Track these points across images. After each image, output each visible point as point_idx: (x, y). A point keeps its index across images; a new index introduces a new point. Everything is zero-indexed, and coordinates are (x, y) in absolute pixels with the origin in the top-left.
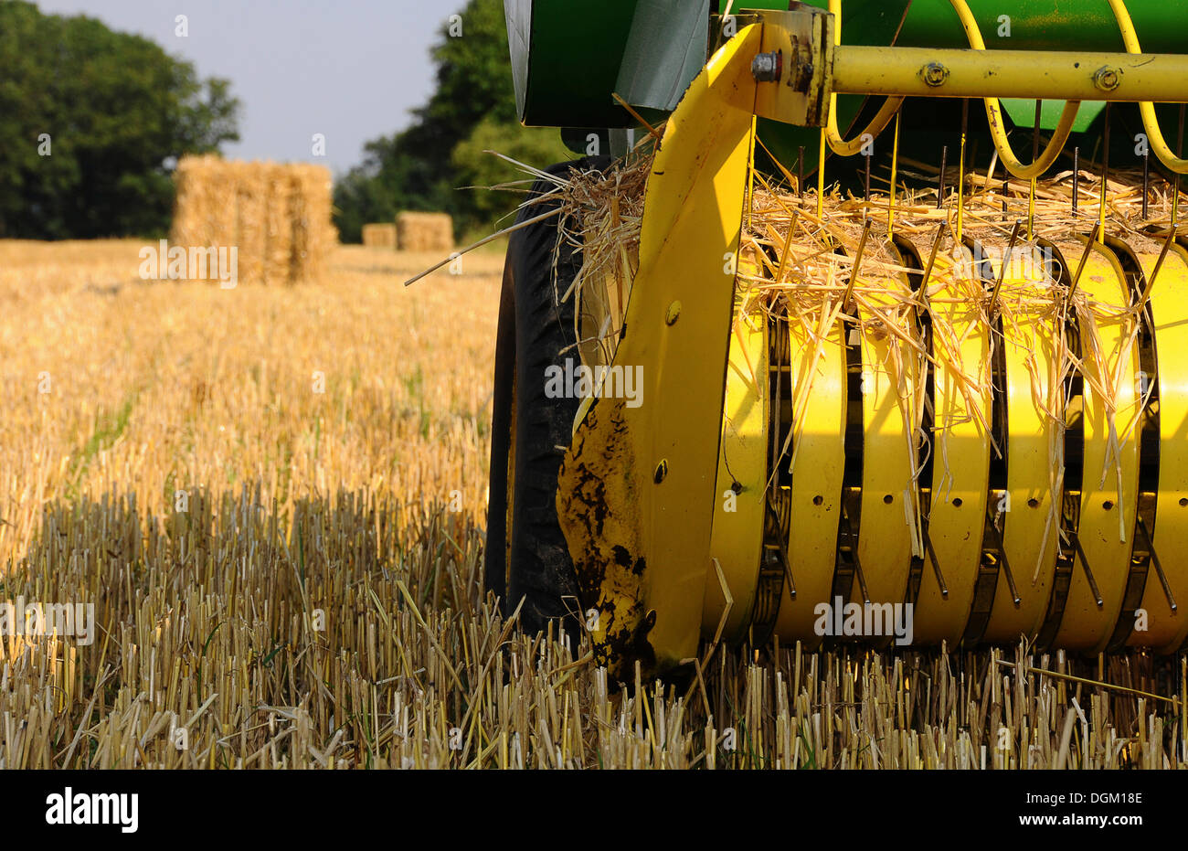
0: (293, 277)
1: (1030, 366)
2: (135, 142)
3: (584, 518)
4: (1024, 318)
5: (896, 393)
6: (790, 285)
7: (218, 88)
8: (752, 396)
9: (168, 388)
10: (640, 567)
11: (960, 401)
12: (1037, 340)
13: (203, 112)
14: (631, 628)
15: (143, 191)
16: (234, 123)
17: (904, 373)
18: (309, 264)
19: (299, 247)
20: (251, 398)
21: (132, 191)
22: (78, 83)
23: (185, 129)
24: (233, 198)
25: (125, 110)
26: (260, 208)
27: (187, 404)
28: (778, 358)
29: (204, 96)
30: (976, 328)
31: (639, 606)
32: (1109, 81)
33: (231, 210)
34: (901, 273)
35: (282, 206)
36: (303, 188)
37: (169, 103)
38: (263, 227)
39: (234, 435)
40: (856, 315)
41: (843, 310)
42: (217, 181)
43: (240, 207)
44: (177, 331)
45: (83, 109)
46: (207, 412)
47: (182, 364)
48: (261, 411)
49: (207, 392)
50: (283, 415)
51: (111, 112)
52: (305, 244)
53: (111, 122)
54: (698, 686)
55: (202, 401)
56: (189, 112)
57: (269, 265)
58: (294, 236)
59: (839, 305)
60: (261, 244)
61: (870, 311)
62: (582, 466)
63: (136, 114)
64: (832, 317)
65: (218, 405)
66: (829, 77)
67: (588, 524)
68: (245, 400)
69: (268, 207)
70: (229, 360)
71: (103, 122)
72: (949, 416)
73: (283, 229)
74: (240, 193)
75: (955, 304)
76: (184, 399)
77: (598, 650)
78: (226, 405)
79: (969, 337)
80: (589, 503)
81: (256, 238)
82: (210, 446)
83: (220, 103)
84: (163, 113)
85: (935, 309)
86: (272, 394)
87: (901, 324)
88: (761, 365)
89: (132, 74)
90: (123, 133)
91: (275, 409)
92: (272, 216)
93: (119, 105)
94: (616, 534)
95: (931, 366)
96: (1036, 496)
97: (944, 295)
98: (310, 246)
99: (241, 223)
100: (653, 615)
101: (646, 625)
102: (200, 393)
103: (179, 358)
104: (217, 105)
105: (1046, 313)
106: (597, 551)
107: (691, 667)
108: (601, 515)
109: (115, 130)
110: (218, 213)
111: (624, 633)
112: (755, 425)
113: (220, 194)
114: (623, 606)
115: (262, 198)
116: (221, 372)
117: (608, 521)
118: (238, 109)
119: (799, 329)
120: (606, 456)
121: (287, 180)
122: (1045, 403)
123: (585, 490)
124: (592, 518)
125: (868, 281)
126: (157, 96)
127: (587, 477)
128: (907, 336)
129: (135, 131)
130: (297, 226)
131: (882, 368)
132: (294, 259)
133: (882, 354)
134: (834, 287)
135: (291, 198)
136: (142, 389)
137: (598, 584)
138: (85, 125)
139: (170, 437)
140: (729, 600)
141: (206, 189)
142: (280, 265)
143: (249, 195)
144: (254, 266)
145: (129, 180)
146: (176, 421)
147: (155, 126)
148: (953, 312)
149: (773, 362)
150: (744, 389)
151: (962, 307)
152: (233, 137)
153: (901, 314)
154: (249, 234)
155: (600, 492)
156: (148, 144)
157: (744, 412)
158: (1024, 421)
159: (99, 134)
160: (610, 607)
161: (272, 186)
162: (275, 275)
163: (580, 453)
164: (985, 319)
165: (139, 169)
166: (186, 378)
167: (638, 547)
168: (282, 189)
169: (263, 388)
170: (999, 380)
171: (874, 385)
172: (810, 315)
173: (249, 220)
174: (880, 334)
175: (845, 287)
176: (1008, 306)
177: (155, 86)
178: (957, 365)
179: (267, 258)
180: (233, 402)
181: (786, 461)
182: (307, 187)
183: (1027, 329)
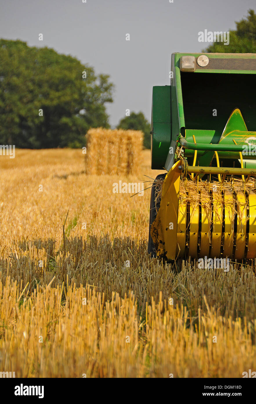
0: (128, 172)
1: (229, 212)
2: (67, 103)
3: (155, 236)
4: (228, 205)
5: (207, 217)
6: (190, 199)
7: (104, 79)
8: (184, 217)
9: (87, 213)
10: (164, 244)
11: (217, 218)
12: (230, 208)
13: (97, 89)
14: (163, 253)
15: (71, 124)
16: (110, 94)
17: (208, 213)
18: (133, 168)
19: (130, 162)
20: (109, 216)
21: (66, 125)
22: (45, 77)
23: (89, 97)
24: (107, 144)
25: (63, 89)
26: (117, 147)
27: (91, 218)
28: (188, 210)
29: (98, 83)
30: (221, 206)
31: (164, 250)
32: (227, 172)
33: (106, 148)
34: (209, 197)
35: (124, 147)
36: (132, 140)
37: (82, 86)
38: (117, 155)
39: (103, 225)
40: (201, 204)
41: (199, 203)
42: (101, 138)
43: (109, 147)
44: (88, 195)
45: (45, 88)
46: (97, 220)
47: (90, 207)
48: (111, 220)
49: (97, 215)
50: (116, 221)
51: (57, 90)
52: (132, 160)
53: (57, 94)
54: (175, 264)
55: (95, 217)
56: (91, 90)
57: (119, 168)
58: (129, 158)
59: (198, 202)
60: (117, 160)
61: (203, 203)
62: (154, 227)
63: (68, 91)
64: (197, 204)
65: (100, 218)
66: (187, 171)
67: (156, 237)
68: (107, 217)
69: (119, 147)
70: (103, 205)
71: (54, 94)
72: (215, 220)
73: (125, 155)
74: (109, 142)
75: (218, 202)
76: (91, 216)
77: (158, 257)
78: (102, 218)
79: (220, 208)
80: (156, 233)
81: (115, 158)
82: (97, 228)
83: (105, 85)
84: (80, 90)
85: (214, 203)
86: (114, 216)
87: (208, 205)
88: (185, 212)
89: (67, 73)
90: (63, 99)
91: (114, 219)
92: (121, 151)
93: (60, 87)
94: (160, 238)
95: (213, 212)
96: (229, 233)
97: (216, 201)
98: (134, 161)
99: (110, 153)
100: (167, 251)
101: (165, 253)
102: (95, 215)
103: (89, 205)
104: (103, 87)
105: (232, 204)
106: (157, 241)
107: (174, 261)
108: (157, 235)
109: (59, 98)
110: (102, 150)
111: (162, 254)
112: (184, 222)
113: (102, 143)
114: (162, 250)
115: (117, 144)
116: (101, 209)
117: (158, 236)
118: (112, 88)
119: (192, 206)
120: (158, 226)
121: (126, 138)
122: (231, 219)
123: (155, 231)
124: (156, 236)
125: (204, 198)
126: (77, 83)
127: (155, 229)
128: (209, 207)
129: (68, 98)
130: (130, 154)
131: (205, 212)
132: (128, 166)
133: (205, 210)
134: (197, 199)
135: (128, 144)
136: (79, 214)
137: (158, 246)
138: (46, 96)
139: (88, 226)
140: (180, 250)
141: (98, 141)
142: (123, 168)
143: (113, 143)
144: (114, 169)
145: (65, 120)
146: (89, 222)
147: (76, 96)
148: (217, 204)
149: (187, 211)
150: (182, 216)
151: (219, 203)
152: (110, 101)
153: (208, 204)
154: (113, 157)
155: (157, 232)
156: (73, 104)
157: (182, 219)
158: (228, 222)
159: (52, 100)
160: (160, 250)
161: (121, 140)
162: (122, 172)
163: (154, 225)
164: (222, 205)
165: (69, 115)
166: (91, 211)
167: (163, 240)
168: (125, 141)
169: (112, 213)
170: (224, 215)
171: (204, 215)
172: (193, 204)
173: (113, 152)
174: (205, 207)
175: (199, 199)
176: (226, 203)
177: (76, 79)
178: (217, 212)
179: (119, 166)
180: (104, 217)
181: (189, 227)
182: (133, 140)
183: (229, 206)
